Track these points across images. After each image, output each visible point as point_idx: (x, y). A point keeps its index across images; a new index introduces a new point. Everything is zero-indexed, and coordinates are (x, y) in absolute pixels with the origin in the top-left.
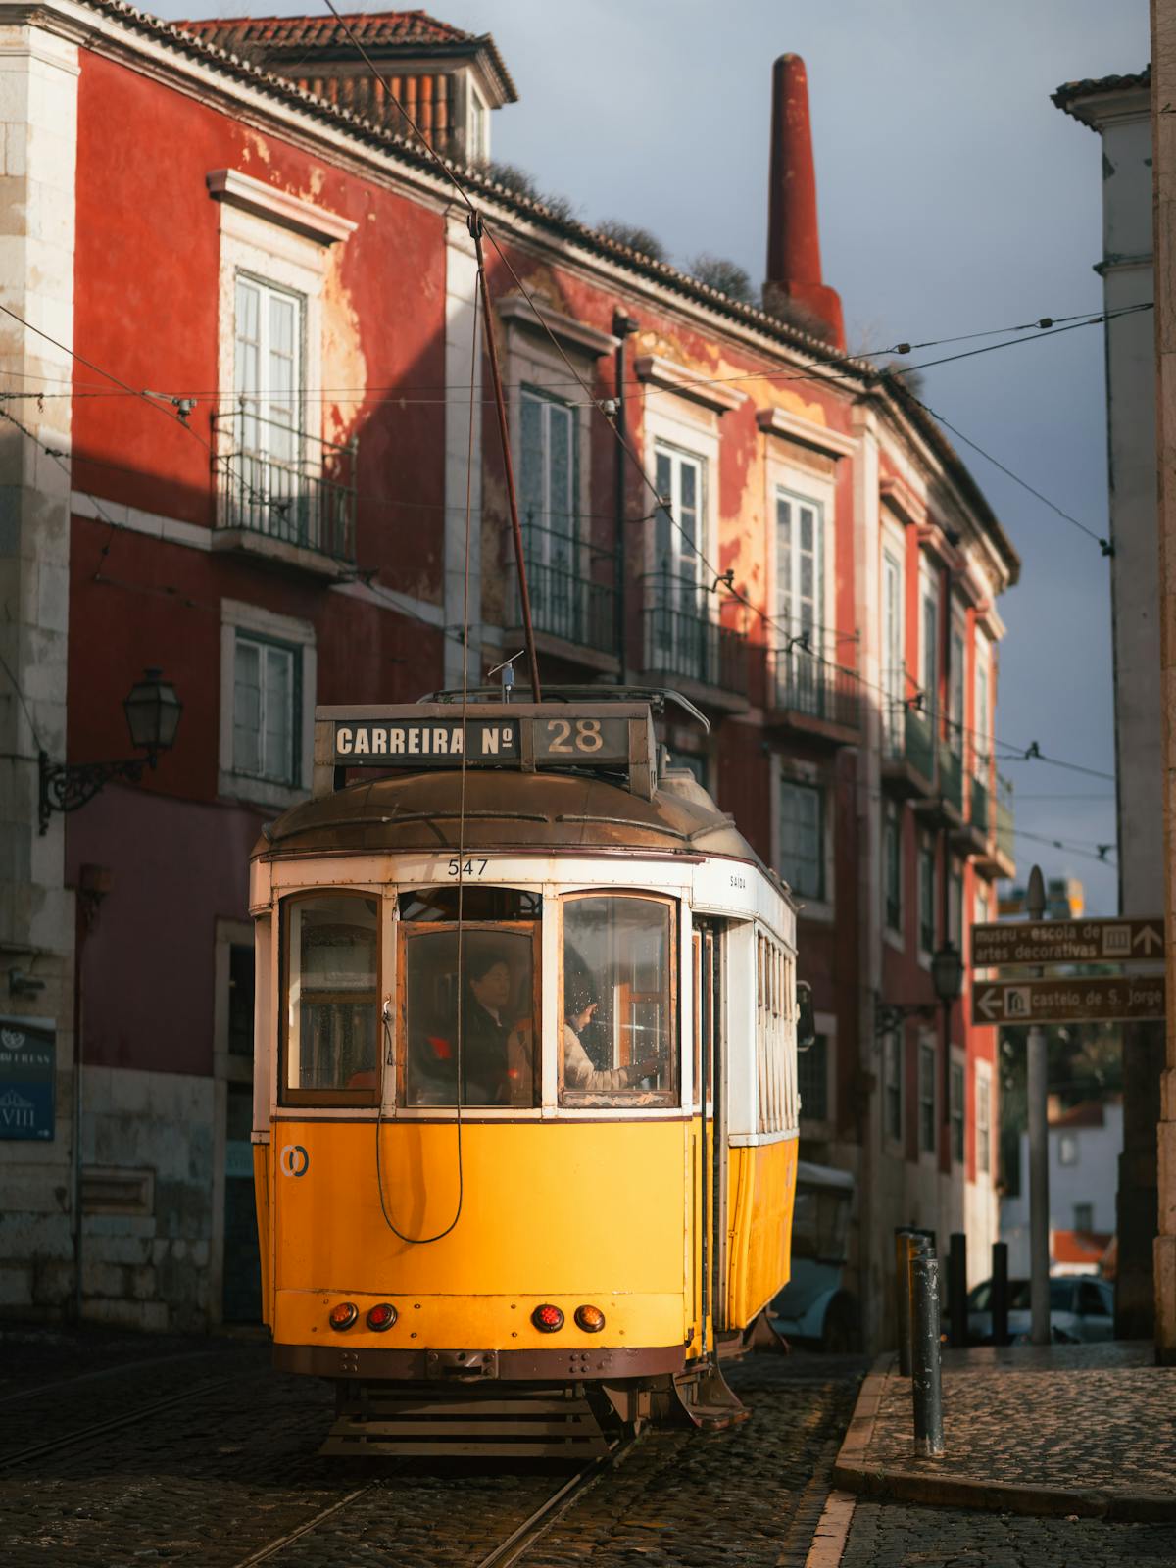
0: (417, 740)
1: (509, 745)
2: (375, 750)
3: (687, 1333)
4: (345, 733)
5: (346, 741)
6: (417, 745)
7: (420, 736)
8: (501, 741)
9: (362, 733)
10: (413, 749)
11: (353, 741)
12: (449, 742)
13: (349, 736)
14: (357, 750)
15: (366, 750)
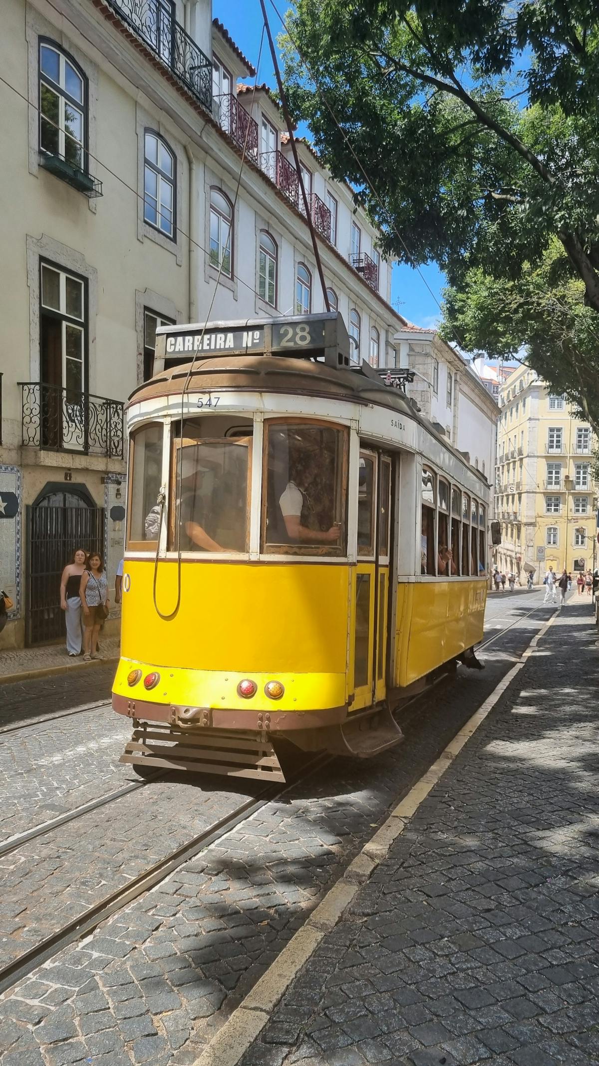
0: (208, 342)
1: (258, 341)
2: (186, 349)
3: (347, 698)
4: (171, 340)
5: (171, 345)
6: (208, 345)
7: (210, 339)
8: (253, 339)
9: (180, 339)
10: (206, 347)
11: (175, 345)
12: (225, 341)
13: (173, 342)
14: (177, 350)
15: (182, 349)
